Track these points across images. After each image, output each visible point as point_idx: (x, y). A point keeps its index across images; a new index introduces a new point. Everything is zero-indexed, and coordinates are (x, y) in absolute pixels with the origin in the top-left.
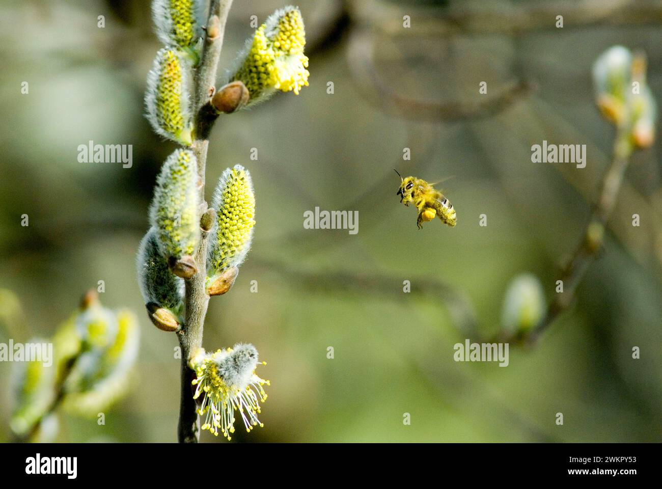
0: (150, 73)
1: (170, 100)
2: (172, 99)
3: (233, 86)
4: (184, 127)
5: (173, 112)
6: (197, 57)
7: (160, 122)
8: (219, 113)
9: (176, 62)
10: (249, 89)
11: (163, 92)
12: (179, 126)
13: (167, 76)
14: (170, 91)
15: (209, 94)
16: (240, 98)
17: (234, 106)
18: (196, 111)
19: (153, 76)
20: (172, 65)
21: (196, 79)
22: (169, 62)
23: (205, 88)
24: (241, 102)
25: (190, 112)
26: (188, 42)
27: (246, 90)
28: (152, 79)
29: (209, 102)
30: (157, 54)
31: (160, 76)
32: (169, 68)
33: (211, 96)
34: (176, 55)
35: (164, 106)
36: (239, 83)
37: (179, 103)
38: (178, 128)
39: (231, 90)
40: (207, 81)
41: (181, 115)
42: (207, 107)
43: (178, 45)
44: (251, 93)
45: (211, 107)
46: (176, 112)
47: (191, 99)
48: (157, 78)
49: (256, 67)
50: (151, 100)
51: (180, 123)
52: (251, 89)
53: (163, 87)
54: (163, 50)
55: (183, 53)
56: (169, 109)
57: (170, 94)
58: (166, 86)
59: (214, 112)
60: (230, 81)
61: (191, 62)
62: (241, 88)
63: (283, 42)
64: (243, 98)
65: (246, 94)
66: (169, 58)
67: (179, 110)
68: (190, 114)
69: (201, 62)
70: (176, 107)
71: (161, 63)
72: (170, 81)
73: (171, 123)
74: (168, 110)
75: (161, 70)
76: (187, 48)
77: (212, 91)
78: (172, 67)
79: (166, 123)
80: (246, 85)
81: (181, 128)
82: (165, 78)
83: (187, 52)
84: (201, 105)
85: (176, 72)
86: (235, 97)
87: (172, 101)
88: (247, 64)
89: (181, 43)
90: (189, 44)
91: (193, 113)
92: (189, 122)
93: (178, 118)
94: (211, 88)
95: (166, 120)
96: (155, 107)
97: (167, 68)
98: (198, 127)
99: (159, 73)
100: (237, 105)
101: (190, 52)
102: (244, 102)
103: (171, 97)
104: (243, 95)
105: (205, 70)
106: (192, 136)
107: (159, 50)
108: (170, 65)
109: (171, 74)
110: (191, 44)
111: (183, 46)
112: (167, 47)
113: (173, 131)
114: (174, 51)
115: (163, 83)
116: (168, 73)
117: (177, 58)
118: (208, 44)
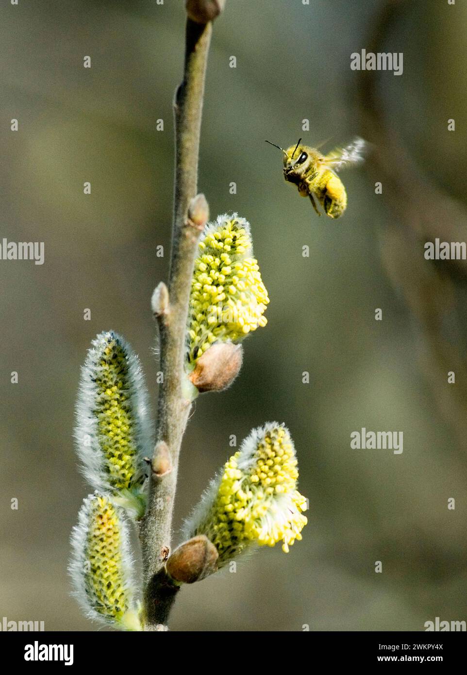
0: (74, 531)
1: (103, 567)
2: (107, 566)
3: (194, 543)
4: (127, 607)
5: (109, 586)
6: (142, 504)
7: (91, 601)
8: (178, 584)
9: (110, 512)
10: (217, 546)
11: (93, 557)
12: (118, 606)
13: (97, 533)
14: (103, 555)
15: (162, 558)
16: (204, 560)
17: (197, 572)
18: (145, 584)
19: (79, 535)
20: (105, 517)
21: (142, 536)
22: (101, 512)
23: (155, 548)
24: (207, 564)
25: (137, 584)
26: (127, 483)
27: (212, 547)
28: (76, 540)
29: (163, 569)
30: (84, 504)
31: (88, 533)
32: (100, 522)
33: (165, 559)
34: (110, 502)
35: (95, 577)
36: (202, 537)
37: (117, 572)
38: (117, 609)
39: (191, 549)
40: (157, 539)
41: (121, 589)
42: (160, 577)
43: (112, 488)
44: (222, 552)
45: (167, 577)
46: (113, 585)
47: (135, 565)
48: (85, 537)
49: (226, 513)
50: (77, 570)
51: (121, 601)
52: (221, 546)
53: (92, 550)
54: (91, 496)
55: (122, 500)
56: (103, 581)
57: (103, 559)
58: (98, 548)
59: (171, 583)
60: (192, 537)
61: (133, 513)
62: (205, 544)
63: (263, 476)
64: (208, 559)
65: (212, 553)
66: (99, 506)
67: (119, 582)
68: (135, 587)
69: (147, 510)
70: (113, 579)
71: (88, 515)
72: (102, 540)
73: (108, 603)
74: (100, 582)
75: (89, 526)
76: (126, 492)
77: (166, 552)
78: (105, 520)
79: (100, 602)
80: (213, 540)
81: (123, 609)
82: (95, 536)
83: (128, 497)
84: (151, 574)
85: (111, 526)
86: (196, 557)
87: (106, 570)
88: (214, 510)
89: (116, 485)
90: (129, 486)
91: (141, 586)
92: (135, 599)
93: (117, 595)
94: (164, 548)
95: (99, 597)
96: (83, 579)
97: (97, 522)
98: (149, 606)
99: (87, 530)
100: (201, 570)
101: (132, 497)
102: (211, 565)
103: (105, 563)
104: (208, 554)
105: (153, 522)
106: (141, 621)
107: (86, 497)
108: (101, 517)
109: (104, 530)
110: (133, 485)
111: (120, 489)
112: (96, 492)
113: (112, 613)
114: (107, 496)
115: (92, 544)
116: (99, 529)
117: (112, 507)
118: (155, 483)
